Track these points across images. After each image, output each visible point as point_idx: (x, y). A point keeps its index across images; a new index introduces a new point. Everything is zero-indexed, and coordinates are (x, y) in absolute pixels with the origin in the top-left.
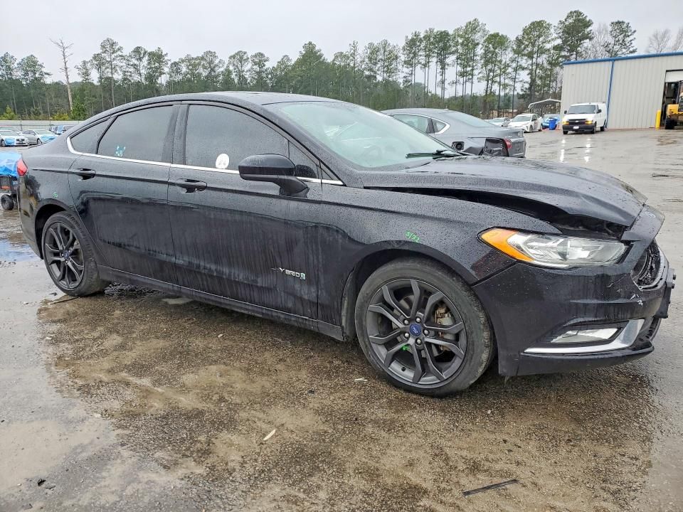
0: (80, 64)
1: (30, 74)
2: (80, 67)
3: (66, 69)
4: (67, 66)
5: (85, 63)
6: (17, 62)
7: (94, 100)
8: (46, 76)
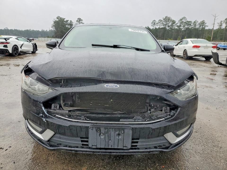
0: (219, 22)
1: (201, 26)
2: (219, 23)
3: (214, 24)
4: (215, 23)
5: (221, 21)
6: (199, 23)
7: (221, 34)
8: (206, 27)
